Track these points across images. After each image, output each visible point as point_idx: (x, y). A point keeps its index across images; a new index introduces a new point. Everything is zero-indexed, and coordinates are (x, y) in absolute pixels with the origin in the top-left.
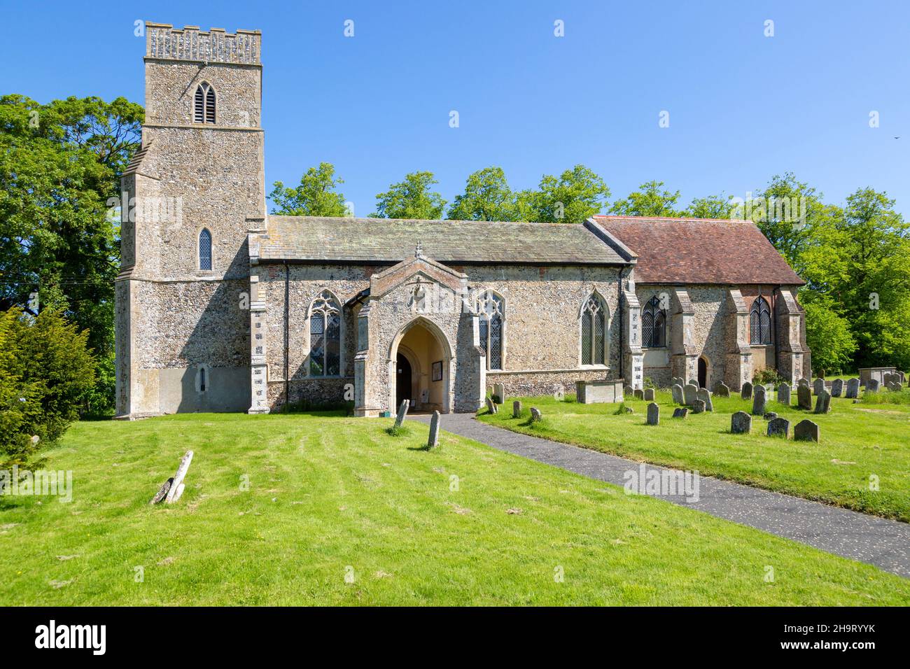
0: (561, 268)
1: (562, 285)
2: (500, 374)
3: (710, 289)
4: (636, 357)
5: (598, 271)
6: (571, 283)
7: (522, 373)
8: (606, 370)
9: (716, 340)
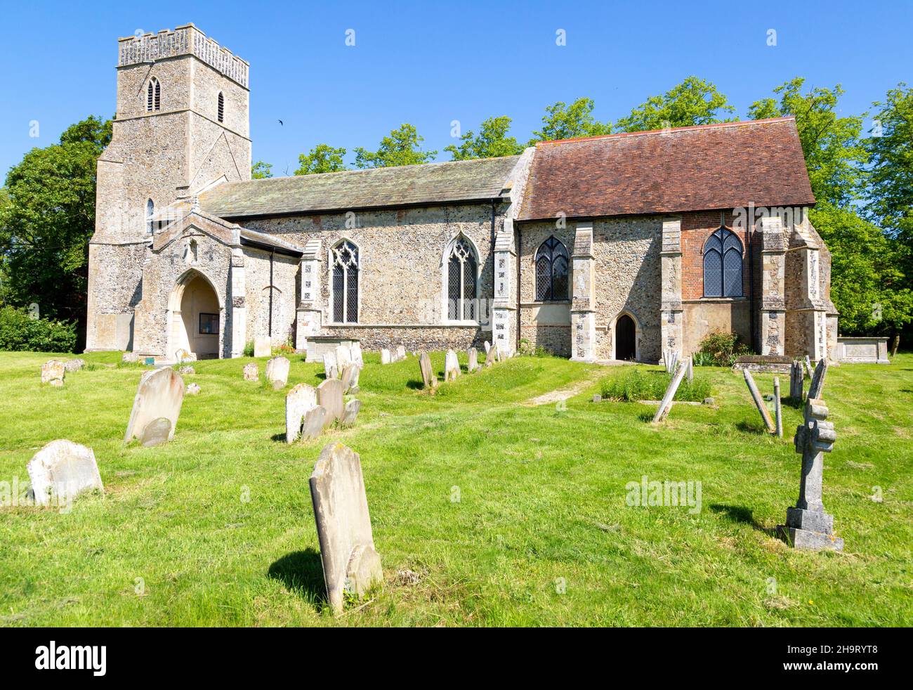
0: (422, 210)
1: (422, 228)
2: (355, 328)
3: (634, 222)
4: (498, 312)
5: (466, 210)
6: (432, 225)
7: (377, 327)
8: (475, 327)
9: (646, 291)
